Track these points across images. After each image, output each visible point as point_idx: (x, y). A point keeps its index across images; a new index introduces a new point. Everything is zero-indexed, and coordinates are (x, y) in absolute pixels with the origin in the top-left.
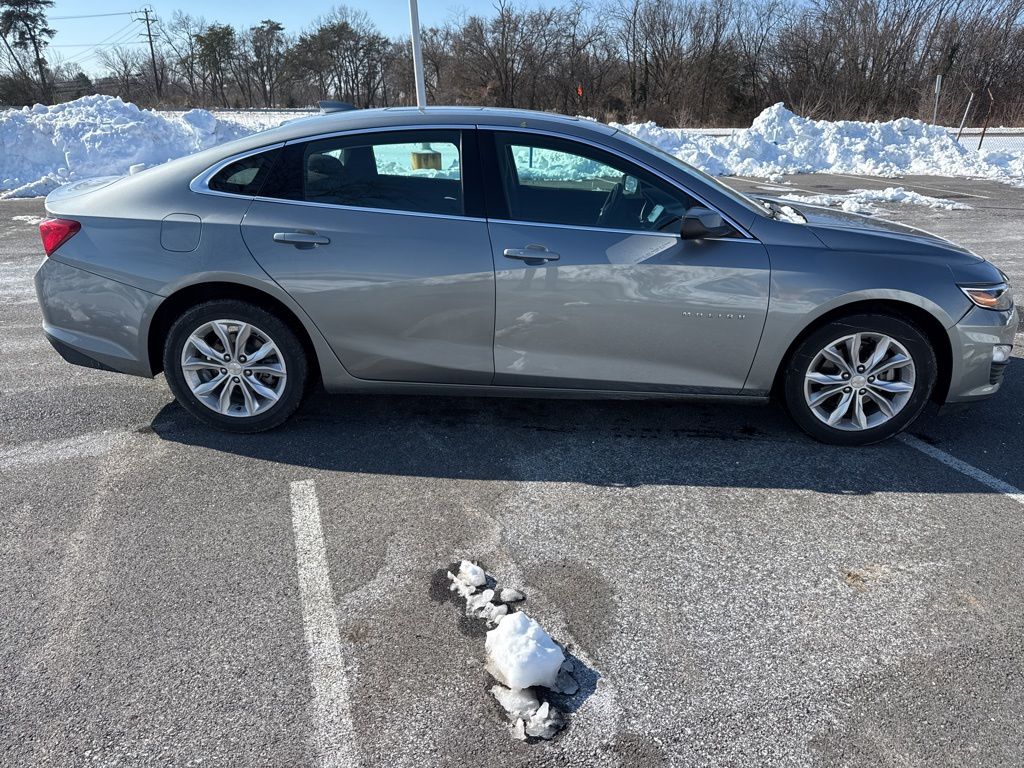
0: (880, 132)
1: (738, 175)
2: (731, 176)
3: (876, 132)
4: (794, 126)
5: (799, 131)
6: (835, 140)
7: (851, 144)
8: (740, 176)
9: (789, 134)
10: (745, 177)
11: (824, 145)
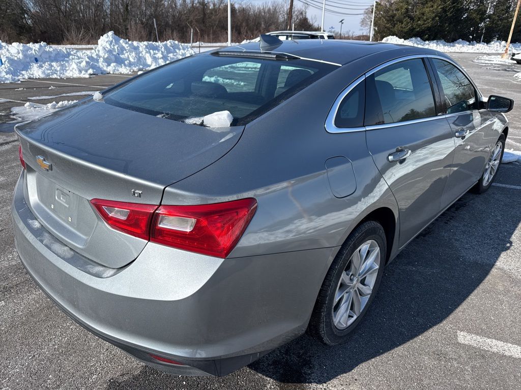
0: (163, 47)
1: (111, 72)
2: (108, 74)
3: (162, 47)
4: (124, 45)
5: (127, 47)
6: (147, 52)
7: (155, 54)
8: (113, 74)
9: (122, 49)
10: (116, 74)
11: (142, 54)
